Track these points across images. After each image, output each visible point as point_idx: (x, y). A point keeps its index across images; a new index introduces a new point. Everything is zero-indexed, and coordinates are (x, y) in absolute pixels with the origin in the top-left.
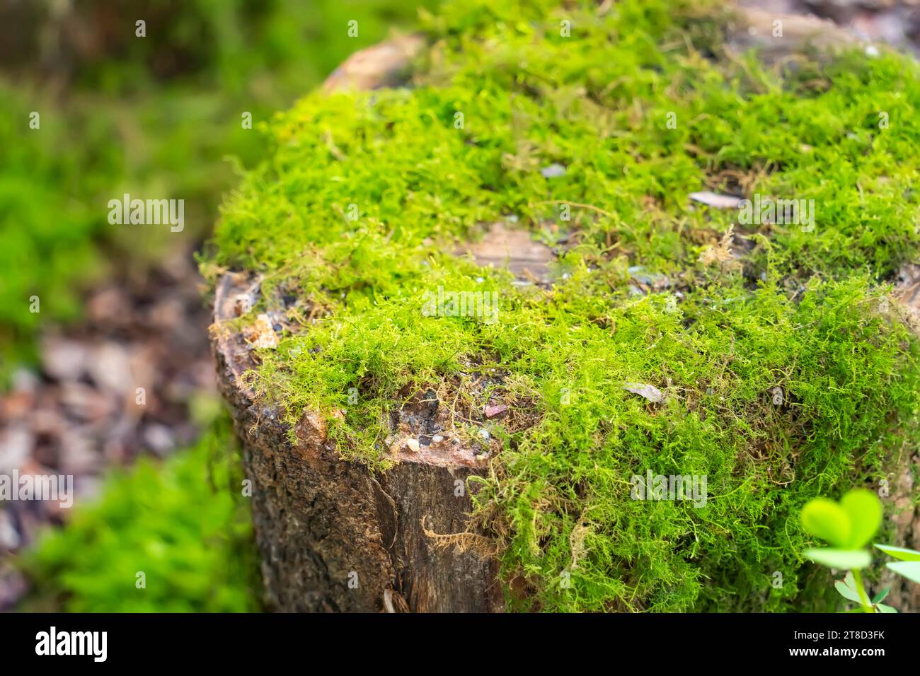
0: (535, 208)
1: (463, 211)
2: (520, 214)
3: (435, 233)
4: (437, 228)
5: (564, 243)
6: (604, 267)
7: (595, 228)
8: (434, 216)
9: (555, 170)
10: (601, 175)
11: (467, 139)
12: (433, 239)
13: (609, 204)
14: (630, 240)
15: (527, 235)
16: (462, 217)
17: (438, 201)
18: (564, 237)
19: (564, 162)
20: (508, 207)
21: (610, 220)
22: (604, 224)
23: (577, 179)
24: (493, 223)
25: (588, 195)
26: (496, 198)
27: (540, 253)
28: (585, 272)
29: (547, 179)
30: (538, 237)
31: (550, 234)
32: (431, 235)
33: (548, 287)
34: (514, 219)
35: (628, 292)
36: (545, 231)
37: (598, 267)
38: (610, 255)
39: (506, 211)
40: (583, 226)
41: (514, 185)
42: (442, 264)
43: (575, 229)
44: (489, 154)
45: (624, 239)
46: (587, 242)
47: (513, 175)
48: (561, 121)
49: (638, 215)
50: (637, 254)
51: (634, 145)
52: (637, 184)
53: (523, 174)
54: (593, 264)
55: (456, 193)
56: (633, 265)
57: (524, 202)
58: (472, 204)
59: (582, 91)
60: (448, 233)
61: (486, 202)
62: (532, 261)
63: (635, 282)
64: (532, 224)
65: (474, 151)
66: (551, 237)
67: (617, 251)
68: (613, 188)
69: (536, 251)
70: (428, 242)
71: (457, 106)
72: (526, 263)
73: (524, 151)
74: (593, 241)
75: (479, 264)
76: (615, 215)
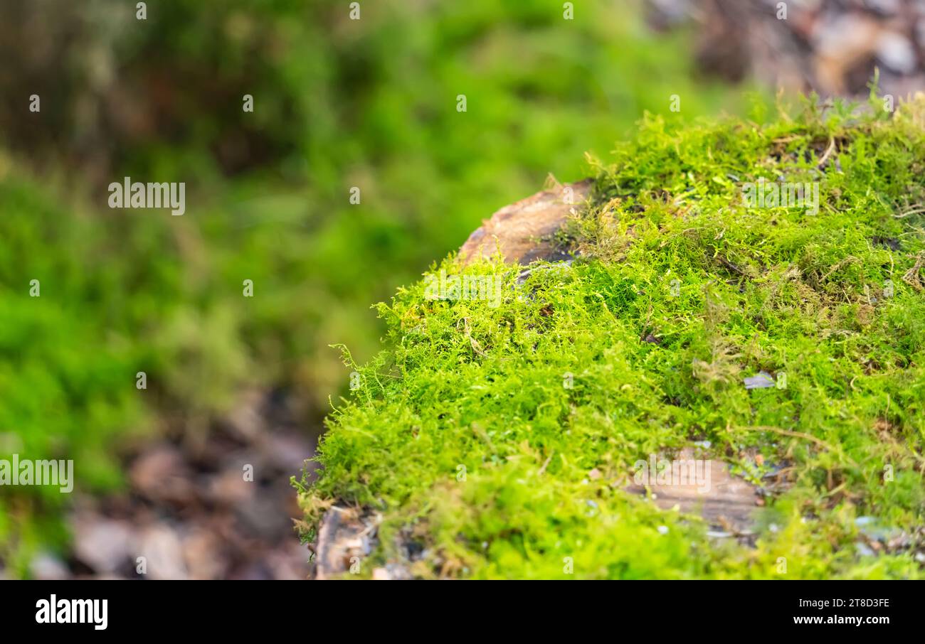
0: (734, 432)
1: (642, 433)
2: (715, 439)
3: (605, 462)
4: (608, 457)
5: (773, 479)
6: (824, 515)
7: (813, 464)
8: (604, 439)
9: (760, 380)
10: (821, 390)
11: (646, 334)
12: (601, 470)
13: (832, 431)
14: (858, 480)
15: (724, 467)
16: (640, 442)
17: (608, 421)
18: (771, 472)
19: (772, 370)
20: (699, 428)
21: (832, 455)
22: (825, 460)
23: (788, 394)
24: (680, 449)
25: (804, 418)
26: (684, 416)
27: (740, 492)
28: (800, 523)
29: (750, 392)
30: (739, 471)
31: (754, 467)
32: (599, 464)
33: (751, 543)
34: (707, 444)
35: (854, 552)
36: (747, 462)
37: (814, 516)
38: (833, 501)
39: (696, 433)
40: (797, 460)
41: (707, 399)
42: (614, 506)
43: (786, 463)
44: (674, 356)
45: (850, 479)
46: (802, 484)
47: (707, 387)
48: (768, 313)
49: (868, 447)
50: (866, 500)
51: (864, 349)
52: (867, 403)
53: (719, 386)
54: (810, 512)
55: (631, 407)
56: (861, 513)
57: (720, 422)
58: (652, 422)
59: (796, 273)
60: (620, 463)
61: (672, 421)
62: (730, 502)
63: (865, 540)
64: (730, 453)
65: (656, 352)
66: (754, 471)
67: (841, 496)
68: (835, 408)
69: (735, 489)
70: (595, 473)
71: (635, 288)
72: (722, 506)
73: (721, 355)
74: (809, 481)
75: (661, 507)
76: (839, 449)
